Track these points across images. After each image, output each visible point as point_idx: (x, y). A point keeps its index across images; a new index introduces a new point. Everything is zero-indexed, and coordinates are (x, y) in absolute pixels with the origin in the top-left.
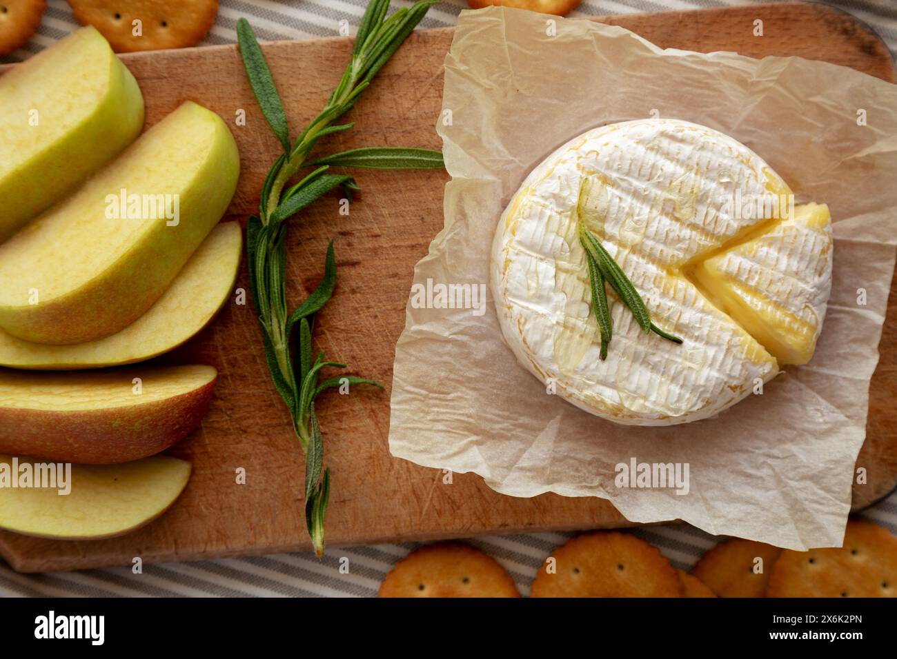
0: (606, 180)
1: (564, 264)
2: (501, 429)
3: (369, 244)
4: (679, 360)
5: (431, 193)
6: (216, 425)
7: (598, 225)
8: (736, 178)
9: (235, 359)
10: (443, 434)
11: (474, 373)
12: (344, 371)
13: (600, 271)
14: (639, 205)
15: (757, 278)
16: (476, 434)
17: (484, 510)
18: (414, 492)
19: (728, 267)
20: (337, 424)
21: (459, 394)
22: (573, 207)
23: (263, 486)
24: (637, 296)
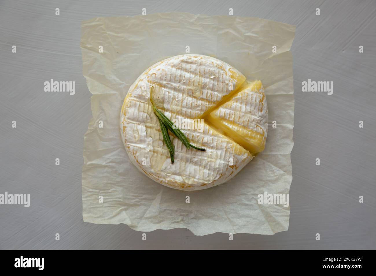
0: (161, 85)
1: (148, 124)
2: (135, 202)
4: (206, 158)
7: (161, 105)
8: (217, 75)
10: (108, 208)
11: (119, 179)
13: (165, 125)
14: (177, 94)
15: (233, 117)
16: (125, 206)
19: (220, 114)
21: (114, 189)
22: (148, 99)
24: (182, 133)
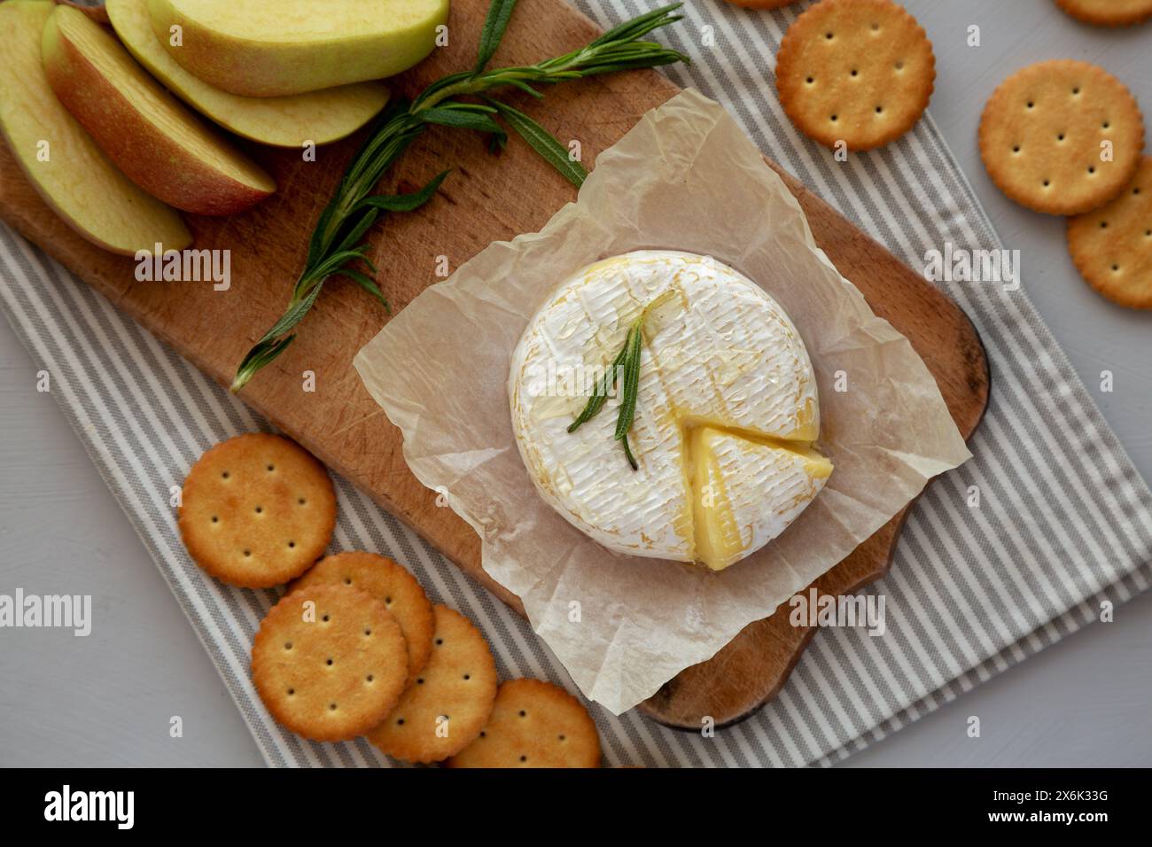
0: (685, 303)
1: (602, 338)
2: (450, 420)
3: (475, 197)
4: (624, 481)
5: (556, 200)
6: (239, 228)
7: (651, 332)
8: (782, 386)
9: (298, 192)
10: (403, 383)
12: (372, 274)
15: (732, 473)
16: (428, 408)
17: (383, 472)
18: (343, 411)
20: (331, 309)
21: (442, 366)
22: (645, 302)
23: (233, 305)
24: (635, 407)
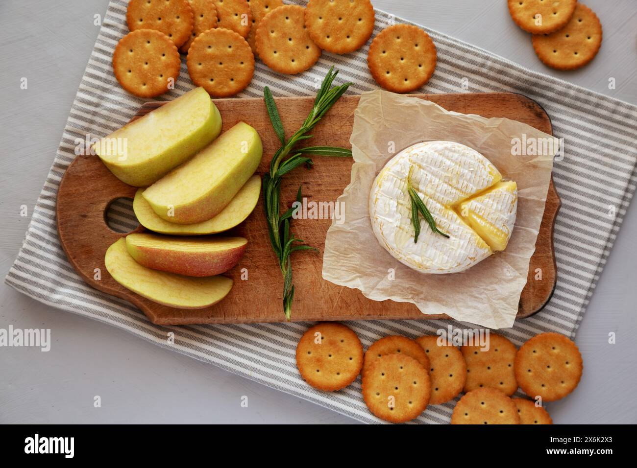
0: (420, 167)
1: (401, 201)
2: (371, 272)
3: (316, 188)
4: (448, 245)
5: (345, 167)
6: (245, 264)
7: (416, 185)
8: (476, 169)
9: (255, 235)
10: (345, 272)
11: (359, 247)
12: (302, 243)
13: (416, 205)
14: (434, 178)
15: (483, 212)
16: (360, 273)
17: (360, 308)
18: (330, 298)
19: (471, 206)
20: (298, 266)
21: (353, 255)
22: (406, 177)
23: (264, 292)
24: (431, 217)
